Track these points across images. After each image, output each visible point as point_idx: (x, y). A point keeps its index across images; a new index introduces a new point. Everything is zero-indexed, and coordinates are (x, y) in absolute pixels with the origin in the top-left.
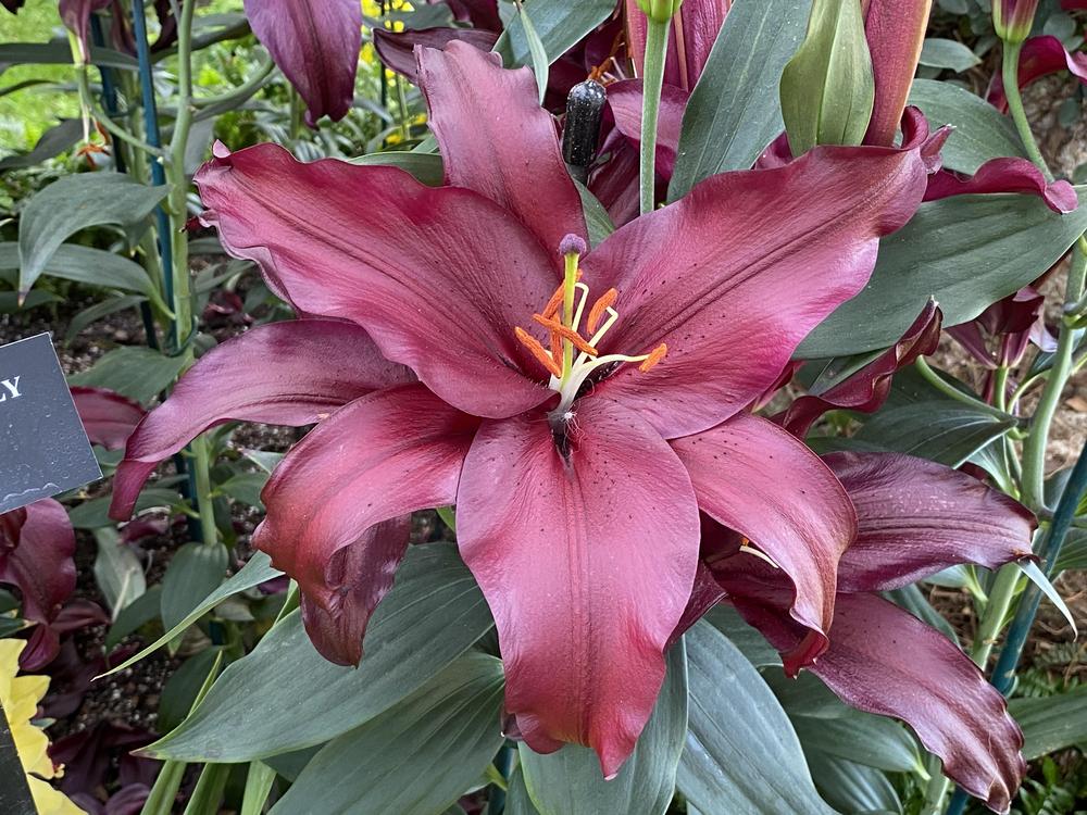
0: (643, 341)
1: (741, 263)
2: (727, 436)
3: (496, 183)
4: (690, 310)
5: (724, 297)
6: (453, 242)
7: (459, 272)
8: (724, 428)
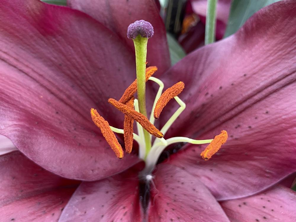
0: (203, 128)
1: (281, 73)
2: (264, 203)
3: (106, 13)
4: (240, 108)
5: (267, 99)
6: (73, 52)
7: (77, 74)
8: (262, 196)
